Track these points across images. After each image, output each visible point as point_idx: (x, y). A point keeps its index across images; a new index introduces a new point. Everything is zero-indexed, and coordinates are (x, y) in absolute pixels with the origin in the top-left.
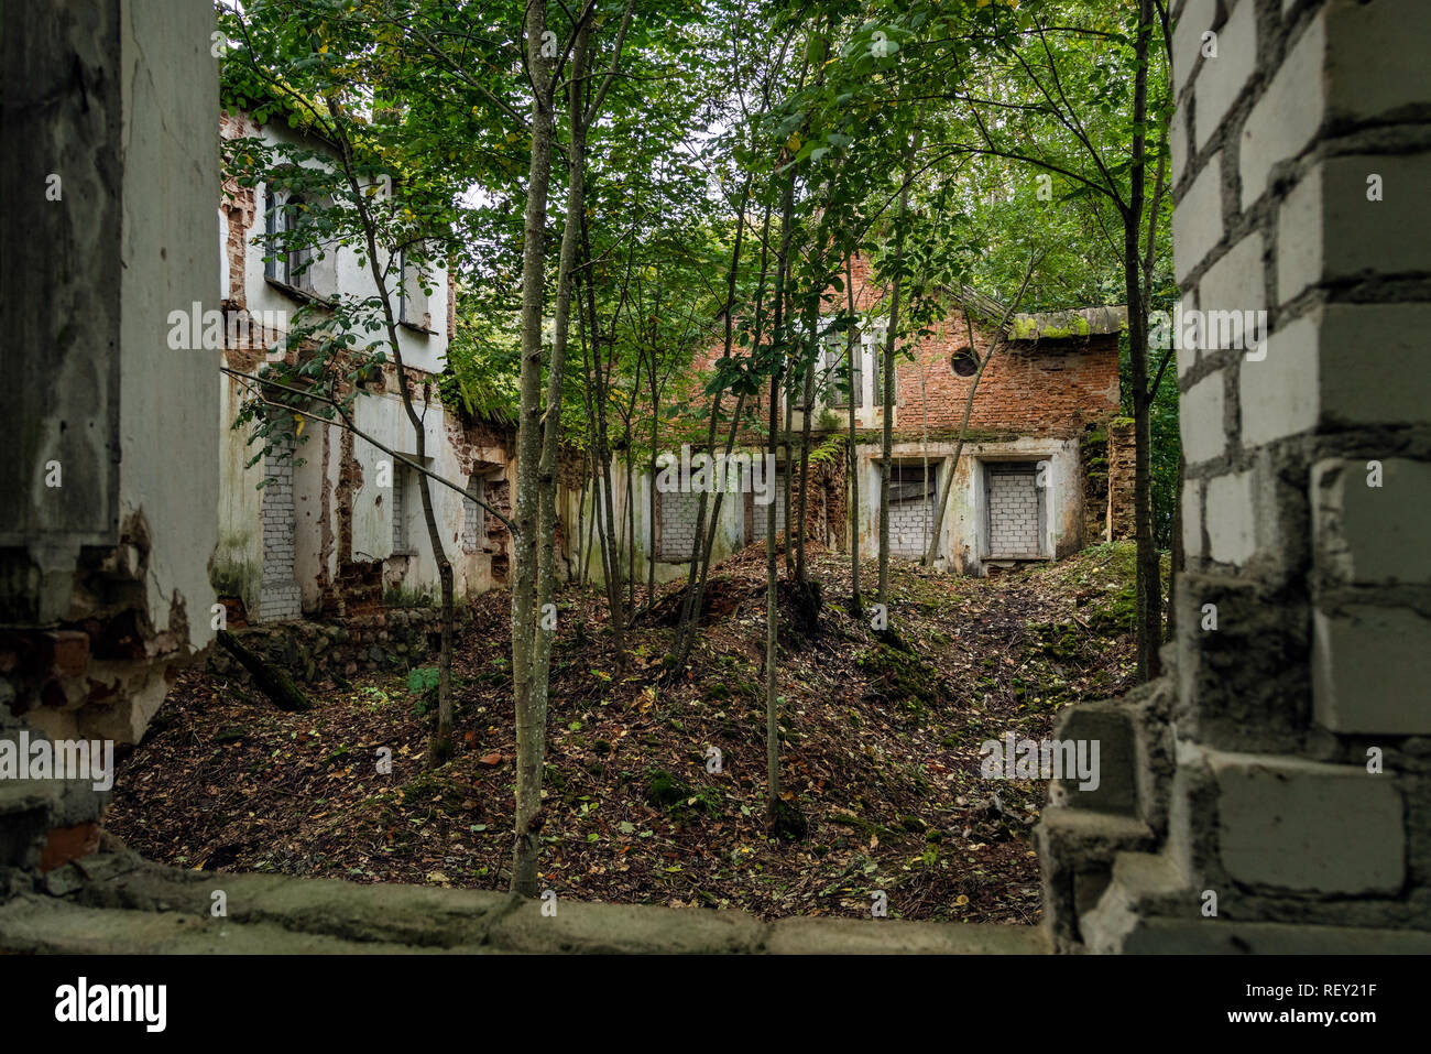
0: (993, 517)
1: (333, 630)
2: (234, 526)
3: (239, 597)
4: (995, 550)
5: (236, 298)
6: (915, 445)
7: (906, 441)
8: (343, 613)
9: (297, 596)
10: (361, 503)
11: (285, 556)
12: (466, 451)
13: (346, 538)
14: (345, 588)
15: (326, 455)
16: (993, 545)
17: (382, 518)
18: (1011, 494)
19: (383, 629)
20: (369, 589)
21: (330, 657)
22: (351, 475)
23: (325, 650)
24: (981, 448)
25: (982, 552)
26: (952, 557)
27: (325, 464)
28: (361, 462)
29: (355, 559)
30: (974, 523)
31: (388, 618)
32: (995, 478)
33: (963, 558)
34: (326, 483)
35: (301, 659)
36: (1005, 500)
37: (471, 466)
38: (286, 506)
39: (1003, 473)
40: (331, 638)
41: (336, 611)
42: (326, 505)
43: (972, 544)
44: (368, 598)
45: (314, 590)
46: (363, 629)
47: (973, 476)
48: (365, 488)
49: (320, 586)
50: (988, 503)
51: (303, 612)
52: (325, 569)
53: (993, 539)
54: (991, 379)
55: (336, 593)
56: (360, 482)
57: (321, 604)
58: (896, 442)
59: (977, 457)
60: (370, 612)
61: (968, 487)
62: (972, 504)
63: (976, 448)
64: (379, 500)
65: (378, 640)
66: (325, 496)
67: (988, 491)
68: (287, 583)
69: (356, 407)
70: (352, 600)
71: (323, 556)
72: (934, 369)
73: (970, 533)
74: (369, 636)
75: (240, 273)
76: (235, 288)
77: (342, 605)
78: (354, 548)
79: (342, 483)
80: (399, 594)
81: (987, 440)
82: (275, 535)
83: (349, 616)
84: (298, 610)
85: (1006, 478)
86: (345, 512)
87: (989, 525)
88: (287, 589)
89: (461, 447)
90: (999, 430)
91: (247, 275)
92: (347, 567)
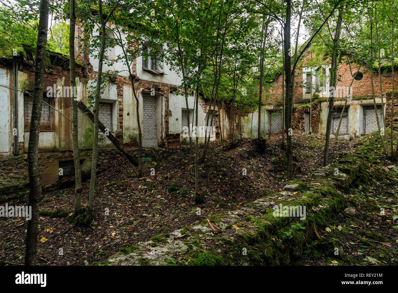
0: (366, 122)
1: (164, 149)
2: (135, 125)
3: (136, 141)
4: (366, 132)
5: (134, 74)
6: (341, 101)
7: (338, 100)
8: (167, 145)
9: (157, 141)
10: (172, 120)
11: (154, 132)
12: (206, 107)
13: (167, 128)
14: (168, 140)
15: (162, 109)
16: (366, 130)
17: (178, 124)
18: (372, 115)
19: (179, 149)
20: (175, 140)
21: (163, 155)
22: (168, 113)
23: (161, 154)
24: (361, 102)
25: (362, 132)
26: (351, 134)
27: (162, 111)
28: (171, 110)
29: (170, 133)
30: (359, 124)
31: (180, 147)
32: (367, 110)
33: (355, 134)
34: (162, 115)
35: (154, 156)
36: (370, 117)
37: (207, 111)
38: (154, 121)
39: (370, 109)
40: (163, 151)
41: (165, 145)
42: (162, 120)
43: (358, 130)
44: (174, 142)
45: (160, 140)
46: (173, 149)
47: (359, 110)
48: (173, 117)
49: (161, 139)
50: (365, 118)
51: (158, 145)
52: (162, 135)
53: (366, 129)
54: (366, 81)
55: (165, 141)
56: (171, 115)
57: (162, 143)
58: (335, 101)
59: (361, 105)
60: (175, 145)
61: (357, 113)
62: (358, 118)
63: (360, 102)
64: (177, 119)
65: (177, 152)
66: (162, 118)
67: (365, 114)
68: (154, 138)
69: (170, 97)
70: (169, 143)
71: (162, 132)
72: (348, 79)
73: (357, 127)
74: (174, 151)
75: (135, 68)
76: (134, 71)
77: (166, 144)
78: (170, 130)
79: (166, 115)
80: (186, 142)
81: (364, 99)
82: (151, 127)
83: (169, 146)
84: (157, 145)
85: (371, 110)
86: (167, 122)
87: (365, 125)
88: (154, 140)
89: (204, 106)
90: (368, 96)
91: (137, 68)
92: (168, 135)
